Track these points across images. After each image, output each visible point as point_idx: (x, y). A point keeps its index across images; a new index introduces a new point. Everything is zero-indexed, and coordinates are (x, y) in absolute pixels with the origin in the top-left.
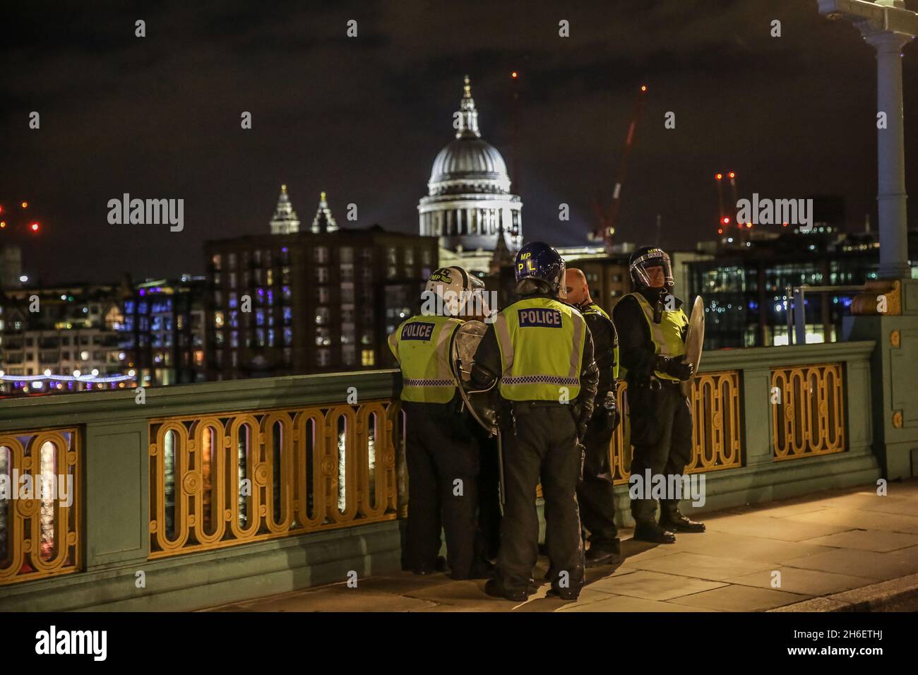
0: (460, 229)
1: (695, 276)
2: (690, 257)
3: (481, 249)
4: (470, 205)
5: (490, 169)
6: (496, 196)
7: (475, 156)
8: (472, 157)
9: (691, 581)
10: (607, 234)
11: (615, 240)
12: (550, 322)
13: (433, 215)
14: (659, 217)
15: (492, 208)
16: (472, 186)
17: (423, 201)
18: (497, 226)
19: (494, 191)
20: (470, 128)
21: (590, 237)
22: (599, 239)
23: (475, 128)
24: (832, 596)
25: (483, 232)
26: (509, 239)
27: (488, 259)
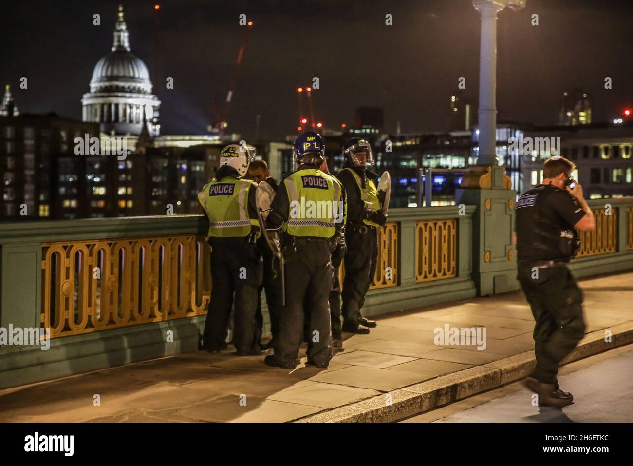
0: (113, 118)
1: (286, 159)
2: (283, 146)
3: (129, 134)
4: (121, 101)
5: (137, 75)
6: (141, 96)
7: (126, 64)
8: (123, 65)
9: (394, 357)
10: (222, 127)
11: (227, 131)
12: (321, 185)
13: (93, 106)
14: (258, 117)
15: (138, 104)
16: (123, 87)
17: (86, 96)
18: (141, 117)
19: (139, 91)
20: (122, 44)
21: (210, 128)
22: (216, 130)
23: (126, 44)
24: (485, 365)
25: (131, 121)
26: (150, 127)
27: (134, 142)
